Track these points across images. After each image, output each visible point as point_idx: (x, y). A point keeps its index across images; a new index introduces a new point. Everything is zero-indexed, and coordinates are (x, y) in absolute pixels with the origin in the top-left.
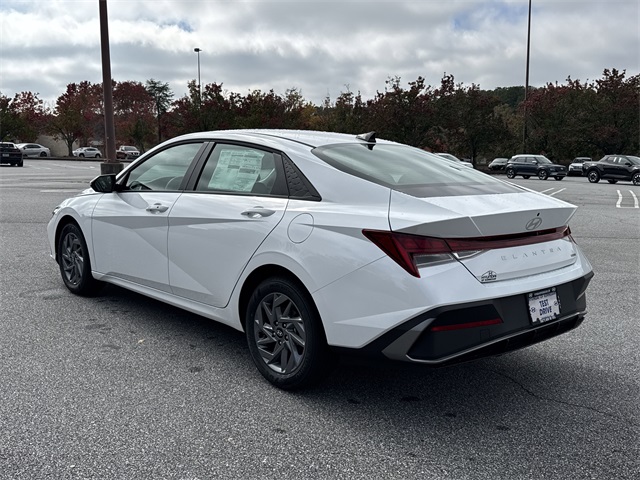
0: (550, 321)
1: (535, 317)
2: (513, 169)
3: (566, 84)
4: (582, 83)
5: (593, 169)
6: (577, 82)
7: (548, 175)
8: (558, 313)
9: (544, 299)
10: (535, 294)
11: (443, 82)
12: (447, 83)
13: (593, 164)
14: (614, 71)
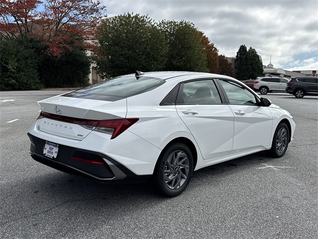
0: (49, 158)
1: (45, 152)
8: (55, 157)
9: (52, 147)
10: (49, 143)
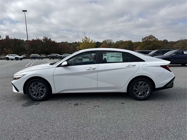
2: (32, 57)
3: (36, 39)
4: (40, 39)
5: (49, 57)
6: (39, 39)
7: (40, 58)
11: (6, 37)
12: (7, 37)
13: (49, 56)
14: (46, 37)
